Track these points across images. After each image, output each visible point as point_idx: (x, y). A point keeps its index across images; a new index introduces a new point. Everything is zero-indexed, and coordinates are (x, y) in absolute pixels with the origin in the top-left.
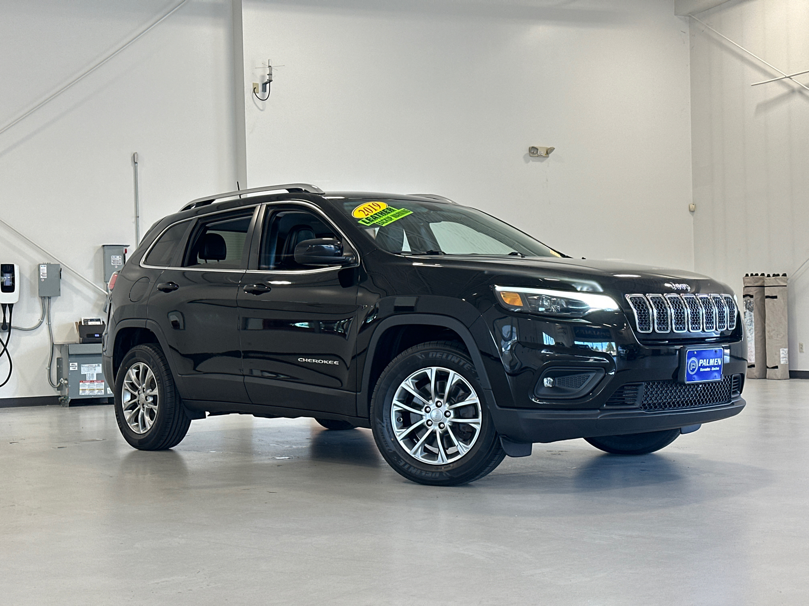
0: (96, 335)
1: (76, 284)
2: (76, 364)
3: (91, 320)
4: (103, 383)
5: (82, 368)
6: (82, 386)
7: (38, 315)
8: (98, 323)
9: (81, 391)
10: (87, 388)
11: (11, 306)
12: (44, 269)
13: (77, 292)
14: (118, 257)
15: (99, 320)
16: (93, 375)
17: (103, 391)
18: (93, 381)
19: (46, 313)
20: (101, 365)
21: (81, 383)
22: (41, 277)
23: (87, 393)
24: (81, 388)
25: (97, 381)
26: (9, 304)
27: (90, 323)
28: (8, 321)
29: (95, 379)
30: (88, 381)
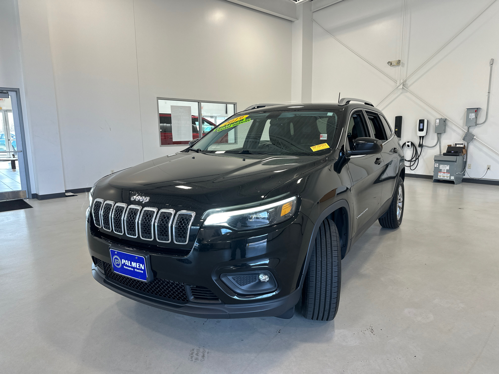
0: (452, 152)
1: (454, 127)
2: (438, 164)
3: (459, 144)
4: (449, 174)
5: (440, 166)
6: (440, 174)
7: (436, 141)
8: (461, 146)
9: (439, 176)
10: (441, 175)
11: (423, 137)
12: (438, 121)
13: (454, 131)
14: (473, 114)
15: (463, 144)
16: (445, 170)
17: (449, 178)
18: (445, 173)
19: (439, 140)
20: (449, 166)
21: (439, 173)
22: (436, 125)
23: (442, 177)
24: (439, 175)
25: (446, 173)
26: (422, 136)
27: (457, 146)
28: (421, 143)
29: (446, 172)
30: (442, 172)
